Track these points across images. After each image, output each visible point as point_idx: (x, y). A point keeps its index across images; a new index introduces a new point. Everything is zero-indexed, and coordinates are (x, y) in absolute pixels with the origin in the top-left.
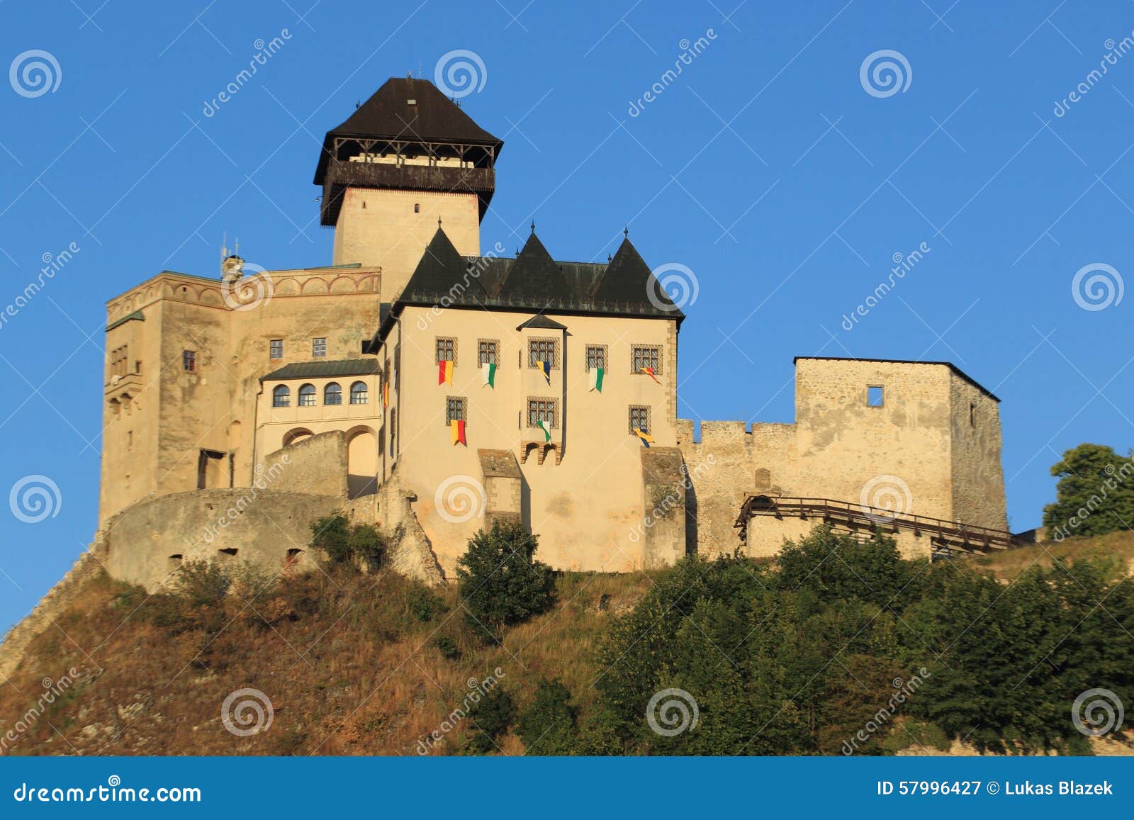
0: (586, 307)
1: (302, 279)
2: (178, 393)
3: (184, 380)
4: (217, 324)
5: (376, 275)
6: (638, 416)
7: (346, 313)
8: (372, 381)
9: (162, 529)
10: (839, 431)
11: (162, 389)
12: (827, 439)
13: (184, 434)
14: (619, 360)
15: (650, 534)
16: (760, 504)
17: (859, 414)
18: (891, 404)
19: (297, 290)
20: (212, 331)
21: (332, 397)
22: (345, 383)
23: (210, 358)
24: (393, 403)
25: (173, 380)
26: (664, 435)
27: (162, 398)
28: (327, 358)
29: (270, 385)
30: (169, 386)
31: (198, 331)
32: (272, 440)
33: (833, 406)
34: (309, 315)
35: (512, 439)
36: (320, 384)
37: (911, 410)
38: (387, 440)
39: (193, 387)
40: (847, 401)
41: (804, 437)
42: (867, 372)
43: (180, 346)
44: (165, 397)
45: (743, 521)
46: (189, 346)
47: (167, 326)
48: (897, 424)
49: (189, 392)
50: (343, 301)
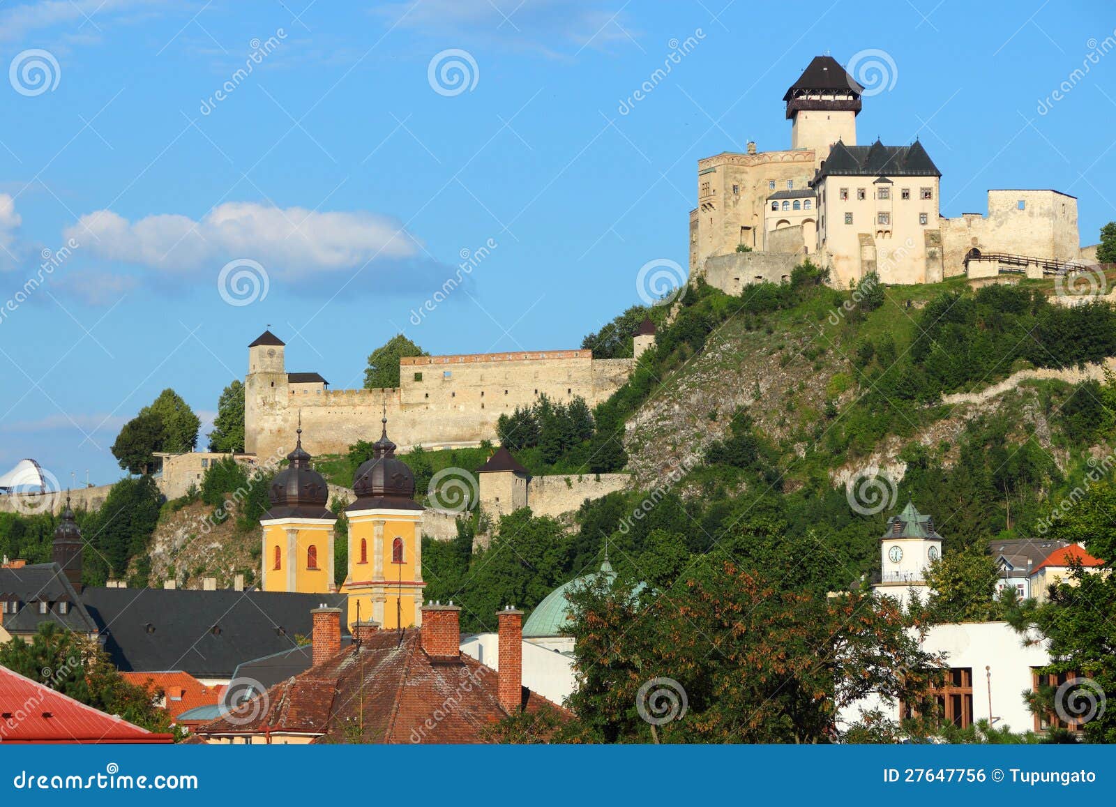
0: (901, 173)
1: (782, 155)
2: (731, 204)
3: (733, 198)
4: (747, 173)
5: (813, 153)
6: (923, 217)
7: (801, 170)
8: (813, 200)
9: (730, 268)
10: (1006, 220)
11: (725, 203)
12: (1001, 223)
13: (734, 220)
14: (915, 194)
15: (928, 266)
16: (975, 254)
17: (1015, 213)
18: (1028, 208)
19: (780, 160)
20: (744, 176)
21: (796, 206)
22: (802, 201)
23: (744, 188)
24: (822, 213)
25: (729, 198)
26: (934, 224)
27: (725, 206)
28: (795, 189)
29: (770, 202)
30: (728, 201)
31: (738, 176)
32: (772, 226)
33: (1003, 210)
34: (785, 171)
35: (871, 229)
36: (791, 201)
37: (1037, 210)
38: (820, 224)
39: (737, 200)
40: (1010, 208)
41: (991, 223)
42: (1017, 195)
43: (731, 183)
44: (726, 205)
45: (966, 263)
46: (736, 183)
47: (726, 176)
48: (1030, 216)
49: (736, 202)
50: (800, 165)
